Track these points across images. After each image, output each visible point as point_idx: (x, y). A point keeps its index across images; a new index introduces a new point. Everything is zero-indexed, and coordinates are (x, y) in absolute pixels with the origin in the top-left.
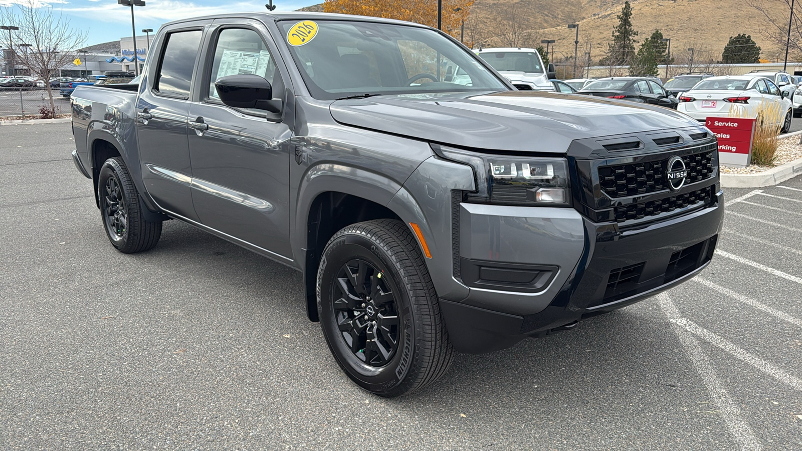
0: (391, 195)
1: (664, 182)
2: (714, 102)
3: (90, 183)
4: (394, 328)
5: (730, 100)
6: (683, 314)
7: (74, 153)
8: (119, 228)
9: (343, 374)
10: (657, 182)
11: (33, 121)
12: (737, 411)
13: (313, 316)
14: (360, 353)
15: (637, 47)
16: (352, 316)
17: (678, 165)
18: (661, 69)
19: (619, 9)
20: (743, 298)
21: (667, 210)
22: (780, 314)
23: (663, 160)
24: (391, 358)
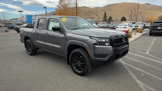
0: (83, 45)
1: (122, 42)
2: (121, 28)
3: (24, 44)
4: (84, 65)
5: (124, 28)
6: (123, 61)
7: (20, 39)
8: (30, 51)
9: (74, 73)
10: (121, 42)
11: (4, 33)
12: (133, 74)
13: (68, 64)
14: (77, 69)
15: (107, 19)
16: (75, 64)
17: (124, 39)
18: (111, 22)
19: (104, 12)
20: (131, 58)
21: (121, 46)
22: (136, 60)
23: (122, 38)
24: (83, 70)
